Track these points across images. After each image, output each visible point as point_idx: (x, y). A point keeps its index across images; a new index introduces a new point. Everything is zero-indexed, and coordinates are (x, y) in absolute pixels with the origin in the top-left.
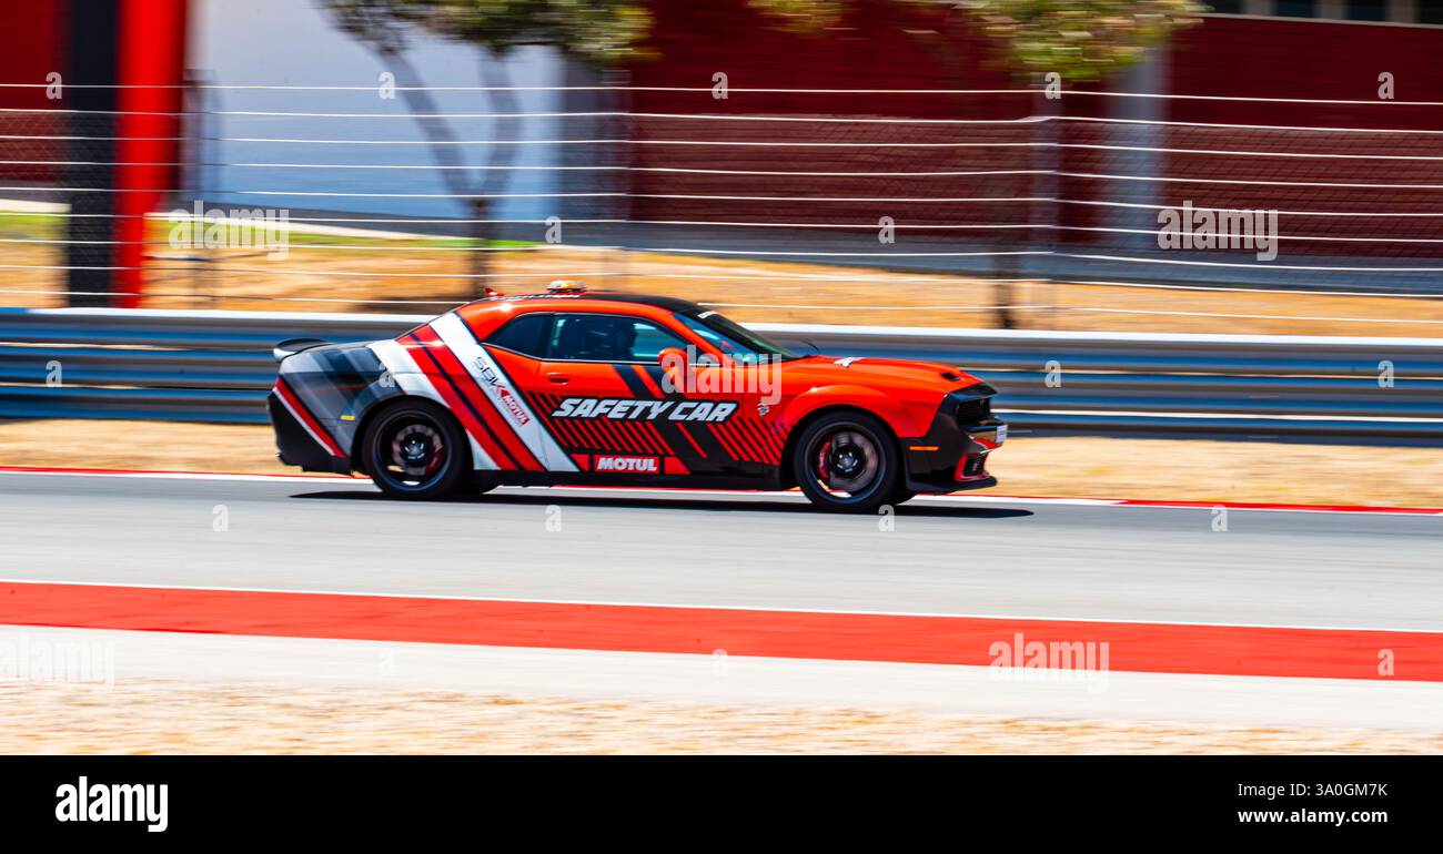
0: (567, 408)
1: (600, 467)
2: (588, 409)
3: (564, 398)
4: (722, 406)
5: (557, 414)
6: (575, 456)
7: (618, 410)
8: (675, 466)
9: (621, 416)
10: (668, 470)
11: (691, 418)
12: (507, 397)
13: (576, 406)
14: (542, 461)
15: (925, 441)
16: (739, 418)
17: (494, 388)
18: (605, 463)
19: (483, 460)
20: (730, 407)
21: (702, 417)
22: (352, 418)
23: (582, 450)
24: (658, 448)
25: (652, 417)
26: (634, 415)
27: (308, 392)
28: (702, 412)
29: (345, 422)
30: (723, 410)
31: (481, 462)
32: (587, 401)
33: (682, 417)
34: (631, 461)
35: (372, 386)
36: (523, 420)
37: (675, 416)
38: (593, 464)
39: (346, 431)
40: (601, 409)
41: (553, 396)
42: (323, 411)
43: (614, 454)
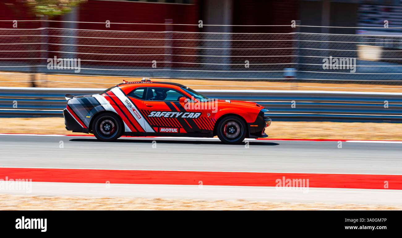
0: (152, 114)
1: (161, 131)
2: (158, 114)
3: (151, 112)
4: (197, 114)
5: (149, 116)
6: (154, 128)
7: (167, 115)
8: (183, 130)
9: (168, 116)
10: (180, 132)
11: (188, 117)
12: (135, 111)
13: (155, 114)
14: (145, 129)
15: (254, 124)
16: (202, 117)
17: (131, 109)
18: (162, 130)
19: (127, 129)
20: (199, 114)
21: (191, 117)
22: (90, 117)
23: (156, 126)
24: (178, 126)
25: (177, 117)
26: (171, 116)
27: (76, 110)
28: (191, 115)
29: (87, 118)
30: (197, 115)
31: (127, 130)
32: (158, 112)
33: (185, 117)
34: (170, 129)
35: (95, 108)
36: (139, 117)
37: (183, 116)
38: (159, 130)
39: (87, 121)
40: (162, 114)
41: (148, 111)
42: (81, 115)
43: (165, 127)
